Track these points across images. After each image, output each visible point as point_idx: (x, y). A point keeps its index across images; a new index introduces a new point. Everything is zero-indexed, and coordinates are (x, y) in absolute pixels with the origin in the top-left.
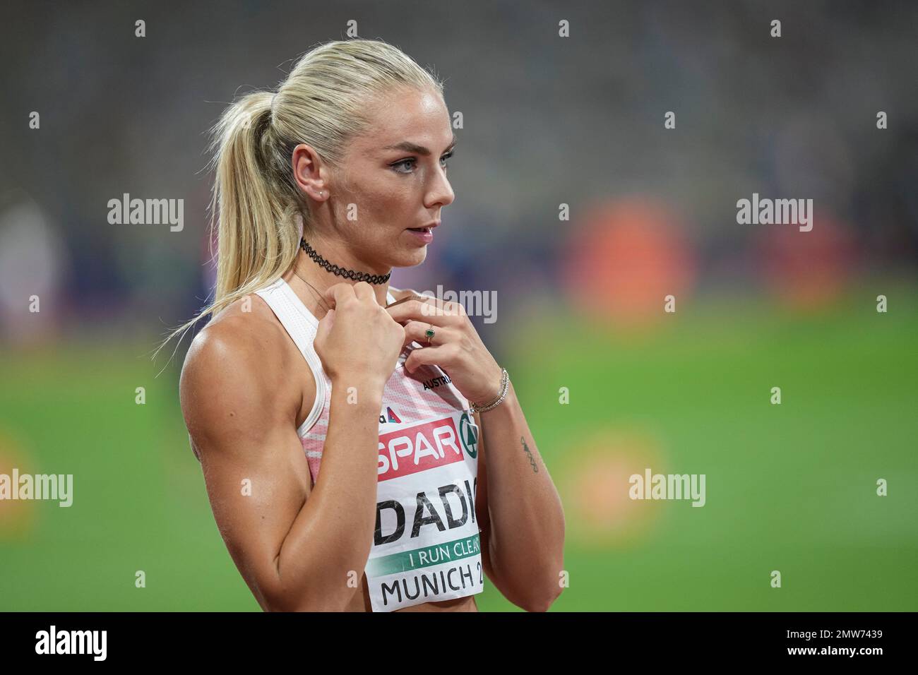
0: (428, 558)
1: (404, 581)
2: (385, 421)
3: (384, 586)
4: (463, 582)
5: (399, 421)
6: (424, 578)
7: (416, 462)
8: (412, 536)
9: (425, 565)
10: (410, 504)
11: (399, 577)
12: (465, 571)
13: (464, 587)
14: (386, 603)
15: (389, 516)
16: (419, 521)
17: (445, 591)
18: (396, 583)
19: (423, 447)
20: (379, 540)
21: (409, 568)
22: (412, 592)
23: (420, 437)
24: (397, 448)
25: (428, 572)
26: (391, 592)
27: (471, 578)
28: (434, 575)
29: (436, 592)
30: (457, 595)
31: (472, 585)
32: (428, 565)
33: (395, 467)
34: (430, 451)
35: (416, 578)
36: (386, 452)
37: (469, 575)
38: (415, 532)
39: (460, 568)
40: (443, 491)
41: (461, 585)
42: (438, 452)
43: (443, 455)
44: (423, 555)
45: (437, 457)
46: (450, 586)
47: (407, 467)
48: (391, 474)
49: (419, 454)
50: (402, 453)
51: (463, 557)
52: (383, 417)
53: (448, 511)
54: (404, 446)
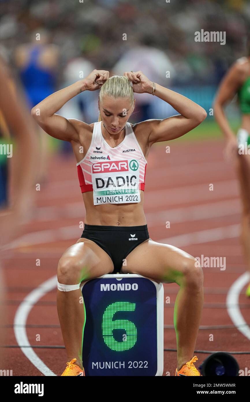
0: (109, 193)
1: (103, 198)
2: (105, 159)
3: (97, 198)
4: (119, 200)
5: (110, 159)
6: (108, 198)
7: (110, 170)
8: (106, 187)
9: (108, 195)
10: (106, 180)
11: (102, 196)
12: (121, 197)
13: (119, 201)
14: (97, 202)
15: (100, 182)
16: (108, 184)
17: (113, 201)
18: (101, 198)
19: (114, 166)
20: (98, 187)
21: (104, 195)
22: (104, 201)
23: (113, 164)
24: (104, 166)
25: (109, 196)
26: (99, 200)
27: (122, 199)
28: (111, 197)
29: (111, 201)
30: (117, 203)
31: (122, 201)
32: (109, 195)
33: (103, 170)
34: (116, 167)
35: (106, 198)
36: (101, 166)
37: (122, 198)
38: (107, 186)
39: (119, 197)
40: (117, 178)
41: (118, 201)
42: (118, 168)
43: (120, 169)
44: (108, 192)
45: (118, 169)
46: (115, 200)
47: (107, 171)
48: (101, 172)
49: (112, 168)
50: (105, 167)
51: (121, 194)
52: (105, 158)
53: (118, 182)
54: (107, 166)
